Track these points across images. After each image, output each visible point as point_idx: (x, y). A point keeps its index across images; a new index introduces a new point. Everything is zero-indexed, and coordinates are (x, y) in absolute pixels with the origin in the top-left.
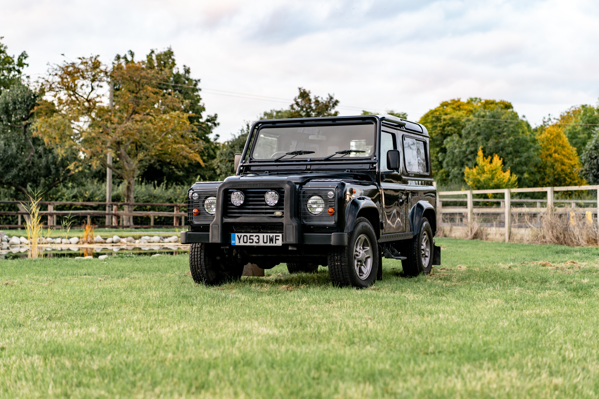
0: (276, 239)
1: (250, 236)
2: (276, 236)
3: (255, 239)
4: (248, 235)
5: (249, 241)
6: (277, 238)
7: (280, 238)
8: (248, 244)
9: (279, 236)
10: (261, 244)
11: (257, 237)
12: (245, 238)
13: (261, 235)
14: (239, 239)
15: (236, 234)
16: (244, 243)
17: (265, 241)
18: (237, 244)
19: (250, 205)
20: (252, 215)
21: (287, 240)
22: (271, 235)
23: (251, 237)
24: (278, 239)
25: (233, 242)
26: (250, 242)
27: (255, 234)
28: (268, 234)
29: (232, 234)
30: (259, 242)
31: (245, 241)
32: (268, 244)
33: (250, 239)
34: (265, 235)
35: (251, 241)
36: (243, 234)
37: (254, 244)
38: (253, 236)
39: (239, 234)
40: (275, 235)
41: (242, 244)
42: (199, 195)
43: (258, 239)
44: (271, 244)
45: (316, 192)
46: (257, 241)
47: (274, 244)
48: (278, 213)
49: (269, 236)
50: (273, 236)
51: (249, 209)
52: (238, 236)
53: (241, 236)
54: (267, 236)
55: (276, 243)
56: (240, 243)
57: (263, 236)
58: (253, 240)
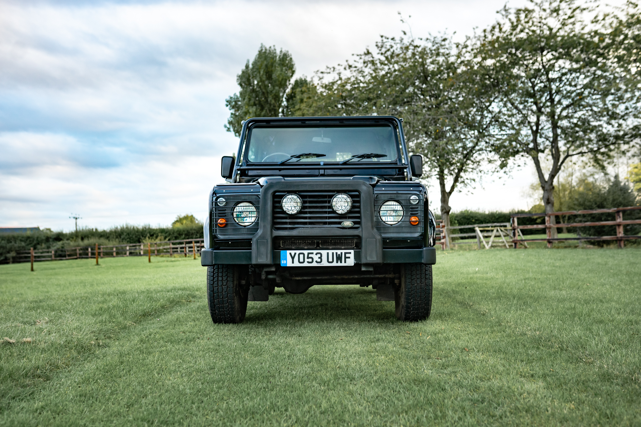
0: (346, 258)
1: (309, 254)
2: (345, 253)
3: (316, 258)
4: (306, 252)
5: (306, 260)
6: (347, 255)
7: (352, 256)
8: (306, 264)
9: (350, 253)
10: (325, 263)
11: (319, 255)
12: (301, 256)
13: (324, 252)
14: (293, 258)
15: (288, 252)
16: (300, 262)
17: (330, 260)
18: (289, 264)
19: (306, 213)
20: (309, 226)
21: (368, 258)
22: (339, 252)
23: (310, 256)
24: (349, 258)
25: (283, 263)
26: (308, 262)
27: (315, 252)
28: (335, 251)
29: (282, 251)
30: (321, 261)
31: (301, 260)
32: (335, 264)
33: (308, 258)
34: (330, 252)
35: (310, 260)
36: (298, 252)
37: (314, 264)
38: (312, 253)
39: (293, 252)
40: (343, 251)
41: (297, 264)
42: (226, 200)
43: (321, 258)
44: (339, 264)
45: (393, 196)
46: (319, 260)
47: (343, 264)
48: (348, 223)
49: (337, 253)
50: (342, 253)
51: (306, 218)
52: (290, 254)
53: (295, 254)
54: (333, 253)
55: (345, 262)
56: (293, 262)
57: (328, 253)
58: (312, 258)
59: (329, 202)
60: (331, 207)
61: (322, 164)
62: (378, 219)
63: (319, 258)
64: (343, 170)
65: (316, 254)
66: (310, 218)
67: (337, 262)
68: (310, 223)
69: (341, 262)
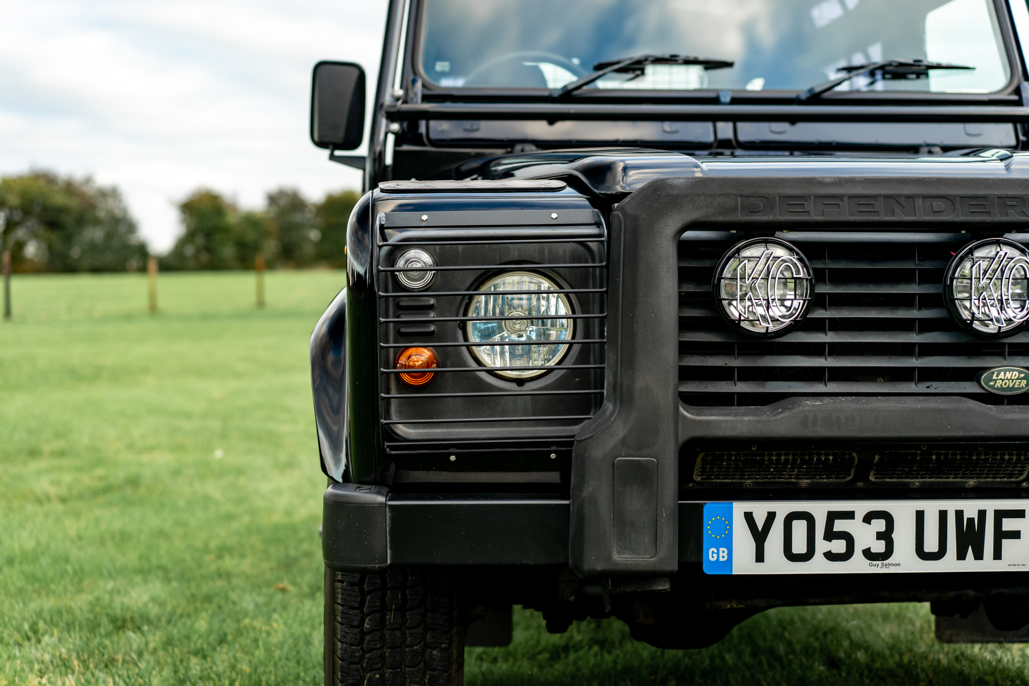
0: (1000, 535)
1: (832, 517)
2: (1000, 515)
3: (865, 532)
4: (819, 509)
5: (822, 546)
6: (1008, 524)
8: (818, 567)
9: (1020, 514)
10: (905, 562)
11: (879, 525)
12: (800, 528)
13: (903, 510)
14: (760, 537)
15: (739, 508)
16: (792, 558)
17: (931, 544)
18: (743, 564)
19: (818, 326)
20: (832, 387)
22: (971, 508)
23: (840, 525)
24: (1015, 535)
25: (713, 556)
26: (830, 556)
27: (862, 507)
28: (951, 506)
30: (888, 552)
31: (799, 545)
32: (949, 564)
33: (830, 535)
34: (932, 508)
35: (839, 546)
36: (783, 508)
37: (857, 566)
38: (850, 515)
39: (760, 509)
40: (991, 506)
41: (776, 565)
42: (439, 259)
43: (886, 536)
44: (970, 565)
46: (879, 547)
47: (988, 564)
48: (1009, 376)
49: (959, 514)
50: (982, 514)
51: (815, 350)
52: (749, 517)
53: (771, 516)
54: (943, 515)
55: (998, 555)
56: (760, 558)
57: (920, 515)
58: (848, 538)
59: (940, 277)
60: (944, 301)
61: (726, 98)
63: (880, 536)
64: (801, 126)
65: (868, 518)
66: (836, 350)
67: (961, 556)
68: (837, 375)
69: (979, 556)
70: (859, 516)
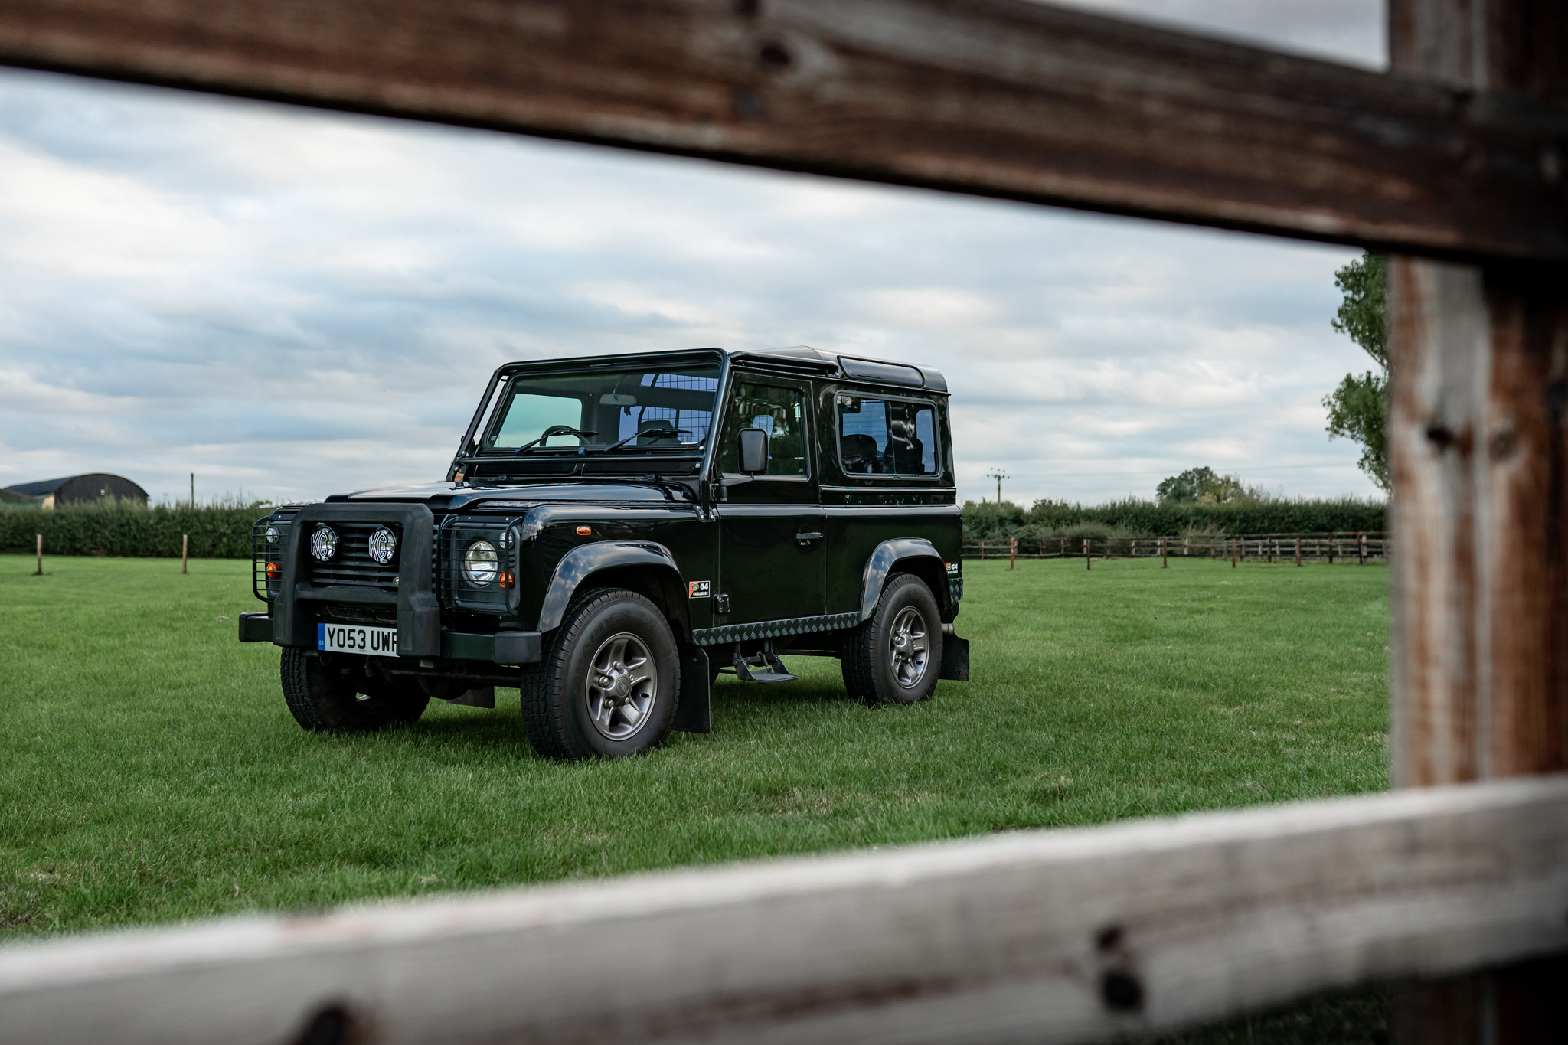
0: (393, 642)
1: (350, 631)
2: (393, 635)
3: (358, 638)
4: (347, 628)
5: (347, 642)
8: (346, 650)
10: (368, 650)
11: (362, 635)
12: (341, 633)
13: (368, 630)
14: (331, 637)
15: (327, 625)
16: (340, 646)
17: (375, 645)
18: (328, 648)
19: (352, 559)
20: (357, 582)
22: (386, 631)
23: (352, 634)
25: (320, 643)
26: (349, 646)
27: (357, 628)
28: (381, 629)
29: (320, 625)
30: (364, 646)
31: (341, 641)
32: (380, 652)
33: (350, 638)
34: (375, 630)
35: (351, 642)
36: (337, 627)
37: (356, 651)
38: (354, 631)
39: (332, 626)
40: (389, 630)
41: (336, 649)
43: (363, 640)
44: (385, 653)
45: (481, 532)
46: (362, 644)
47: (390, 653)
49: (382, 633)
50: (389, 633)
51: (351, 568)
52: (329, 629)
53: (334, 629)
54: (378, 632)
55: (393, 650)
56: (331, 645)
57: (372, 632)
58: (353, 639)
59: (366, 541)
60: (366, 550)
62: (461, 576)
65: (359, 632)
66: (358, 568)
67: (383, 650)
69: (388, 650)
70: (357, 631)
